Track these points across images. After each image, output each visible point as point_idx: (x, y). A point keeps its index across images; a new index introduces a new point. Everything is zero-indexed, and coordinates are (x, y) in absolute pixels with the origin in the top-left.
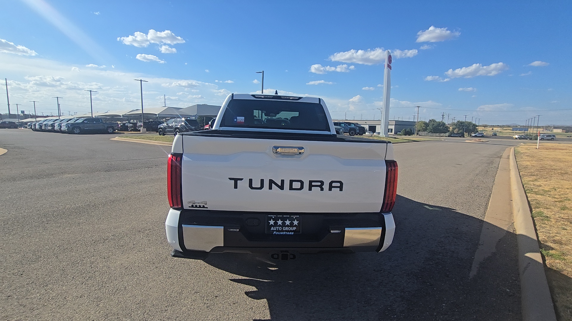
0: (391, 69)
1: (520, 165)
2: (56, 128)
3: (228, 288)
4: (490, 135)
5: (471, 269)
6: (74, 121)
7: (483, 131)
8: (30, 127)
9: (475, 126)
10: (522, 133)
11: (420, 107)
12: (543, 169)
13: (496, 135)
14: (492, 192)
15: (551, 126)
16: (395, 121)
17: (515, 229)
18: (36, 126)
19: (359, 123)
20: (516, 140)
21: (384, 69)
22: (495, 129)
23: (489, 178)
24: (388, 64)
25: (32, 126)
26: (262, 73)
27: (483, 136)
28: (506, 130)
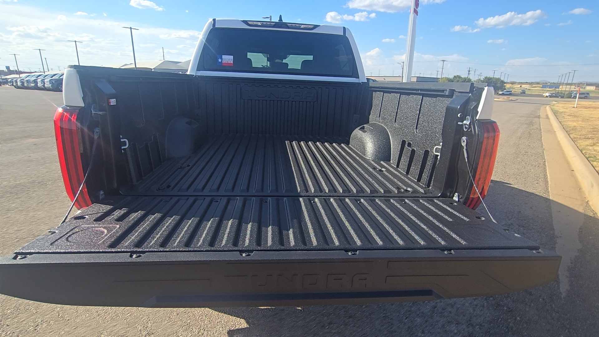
0: (417, 15)
1: (566, 126)
2: (40, 85)
3: (203, 324)
4: (518, 93)
5: (559, 279)
6: (59, 76)
7: (510, 88)
8: (12, 84)
9: (503, 82)
10: (552, 90)
11: (445, 61)
12: (595, 131)
13: (524, 93)
14: (545, 160)
15: (584, 83)
16: (416, 78)
17: (594, 211)
18: (17, 83)
19: (377, 80)
20: (547, 98)
21: (410, 15)
22: (523, 86)
23: (535, 142)
24: (414, 9)
25: (13, 83)
26: (269, 18)
27: (510, 94)
28: (535, 87)
